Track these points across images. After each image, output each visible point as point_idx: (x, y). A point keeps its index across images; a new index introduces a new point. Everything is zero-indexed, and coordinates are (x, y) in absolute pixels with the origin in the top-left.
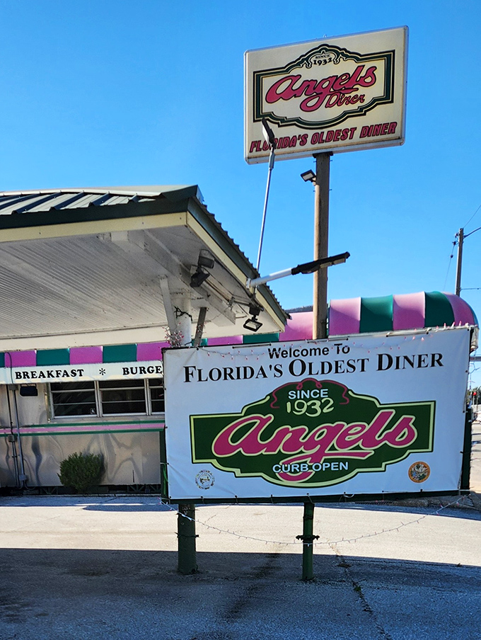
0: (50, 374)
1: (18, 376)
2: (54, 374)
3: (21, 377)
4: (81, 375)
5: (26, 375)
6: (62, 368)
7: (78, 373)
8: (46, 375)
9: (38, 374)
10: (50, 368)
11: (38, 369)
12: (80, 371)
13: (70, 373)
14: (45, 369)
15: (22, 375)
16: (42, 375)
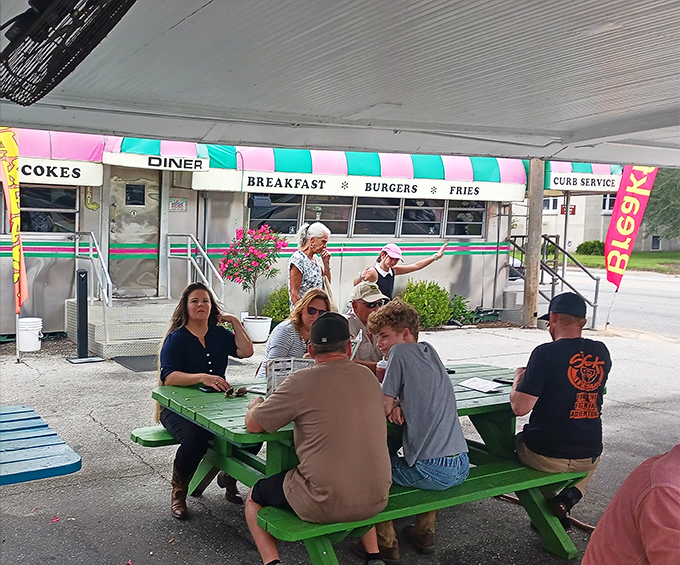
0: (288, 183)
1: (251, 182)
2: (293, 183)
3: (254, 184)
4: (321, 187)
5: (260, 181)
6: (303, 177)
7: (319, 185)
8: (283, 184)
9: (274, 182)
10: (289, 176)
11: (275, 176)
12: (322, 182)
13: (310, 184)
14: (283, 177)
15: (256, 181)
16: (279, 183)
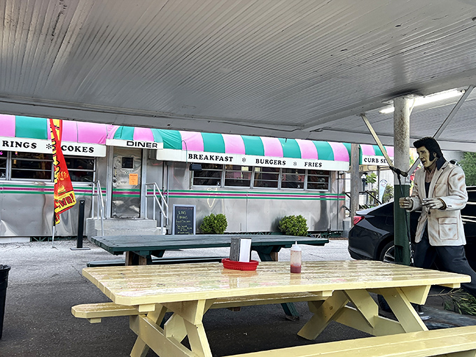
0: (211, 157)
1: (190, 156)
2: (214, 158)
3: (192, 158)
4: (231, 161)
5: (196, 156)
6: (220, 155)
7: (229, 159)
8: (209, 158)
9: (203, 157)
10: (212, 154)
11: (204, 154)
12: (231, 158)
13: (224, 159)
14: (209, 154)
15: (193, 156)
16: (206, 157)
